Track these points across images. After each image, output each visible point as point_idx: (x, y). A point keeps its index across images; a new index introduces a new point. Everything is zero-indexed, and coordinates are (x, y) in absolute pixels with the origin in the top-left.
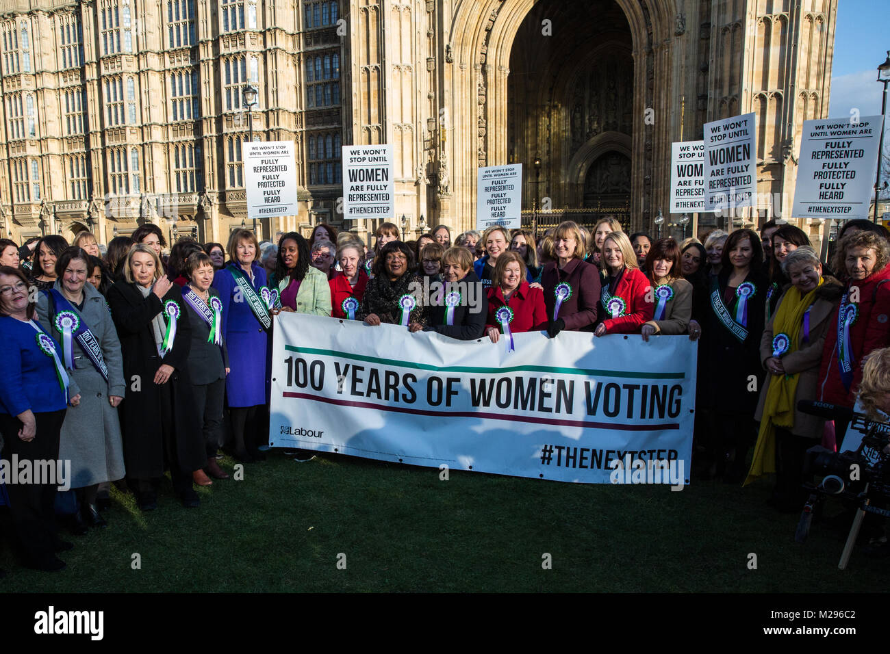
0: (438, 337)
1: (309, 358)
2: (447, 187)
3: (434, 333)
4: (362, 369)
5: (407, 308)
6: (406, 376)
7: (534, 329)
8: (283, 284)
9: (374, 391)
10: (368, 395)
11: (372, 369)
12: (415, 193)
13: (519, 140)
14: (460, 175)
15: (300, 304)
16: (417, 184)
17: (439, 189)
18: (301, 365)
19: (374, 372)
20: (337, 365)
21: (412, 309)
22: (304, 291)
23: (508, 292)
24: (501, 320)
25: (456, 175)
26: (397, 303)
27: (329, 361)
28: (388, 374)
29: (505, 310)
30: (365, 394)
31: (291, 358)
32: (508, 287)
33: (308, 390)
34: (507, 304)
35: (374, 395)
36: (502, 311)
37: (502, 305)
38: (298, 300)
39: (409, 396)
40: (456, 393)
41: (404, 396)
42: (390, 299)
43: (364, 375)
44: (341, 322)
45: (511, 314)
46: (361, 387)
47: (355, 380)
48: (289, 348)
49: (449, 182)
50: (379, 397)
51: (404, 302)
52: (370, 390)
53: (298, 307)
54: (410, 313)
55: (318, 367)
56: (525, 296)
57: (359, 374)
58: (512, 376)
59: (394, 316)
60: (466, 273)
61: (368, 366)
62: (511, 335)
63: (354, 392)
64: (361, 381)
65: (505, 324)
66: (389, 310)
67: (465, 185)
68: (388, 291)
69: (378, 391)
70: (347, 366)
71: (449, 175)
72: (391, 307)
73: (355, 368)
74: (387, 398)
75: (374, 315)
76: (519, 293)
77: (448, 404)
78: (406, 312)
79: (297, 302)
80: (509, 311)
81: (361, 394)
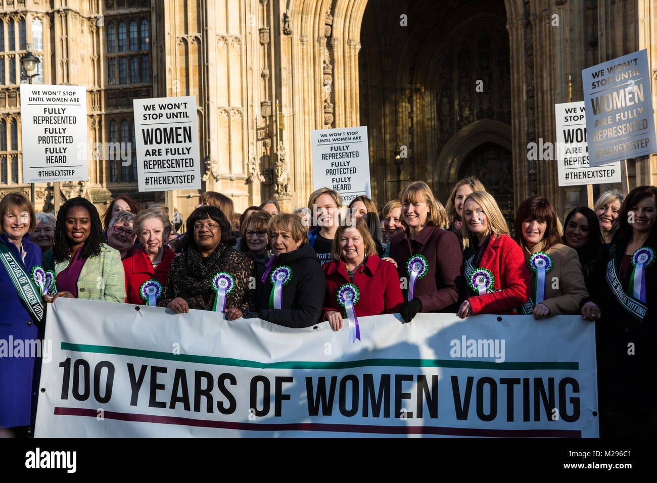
0: (263, 326)
1: (93, 359)
2: (286, 186)
3: (258, 320)
4: (164, 370)
5: (222, 290)
6: (223, 377)
7: (385, 312)
8: (60, 267)
9: (180, 400)
10: (172, 406)
11: (177, 370)
12: (246, 193)
13: (375, 130)
14: (303, 171)
15: (83, 290)
16: (249, 182)
17: (276, 188)
18: (81, 368)
19: (180, 374)
20: (131, 367)
21: (229, 291)
22: (88, 273)
23: (351, 268)
24: (344, 301)
25: (298, 171)
26: (210, 283)
27: (119, 363)
28: (199, 375)
29: (348, 289)
30: (168, 405)
31: (68, 360)
32: (352, 261)
33: (90, 403)
34: (352, 281)
35: (180, 405)
36: (345, 290)
37: (346, 282)
38: (80, 285)
39: (227, 405)
40: (287, 397)
41: (220, 404)
42: (201, 279)
43: (166, 379)
44: (137, 309)
45: (357, 294)
46: (163, 396)
47: (155, 387)
48: (67, 346)
49: (289, 179)
50: (187, 408)
51: (219, 282)
52: (175, 399)
53: (80, 293)
54: (226, 296)
55: (104, 371)
56: (373, 272)
57: (161, 378)
58: (360, 373)
59: (206, 300)
60: (299, 244)
61: (172, 366)
62: (356, 321)
63: (153, 403)
64: (162, 387)
65: (349, 307)
66: (199, 293)
67: (308, 183)
68: (198, 268)
69: (185, 400)
70: (144, 368)
71: (288, 171)
72: (202, 288)
73: (155, 370)
74: (197, 408)
75: (180, 299)
76: (365, 268)
77: (278, 413)
78: (221, 295)
79: (79, 289)
80: (354, 290)
81: (163, 405)
